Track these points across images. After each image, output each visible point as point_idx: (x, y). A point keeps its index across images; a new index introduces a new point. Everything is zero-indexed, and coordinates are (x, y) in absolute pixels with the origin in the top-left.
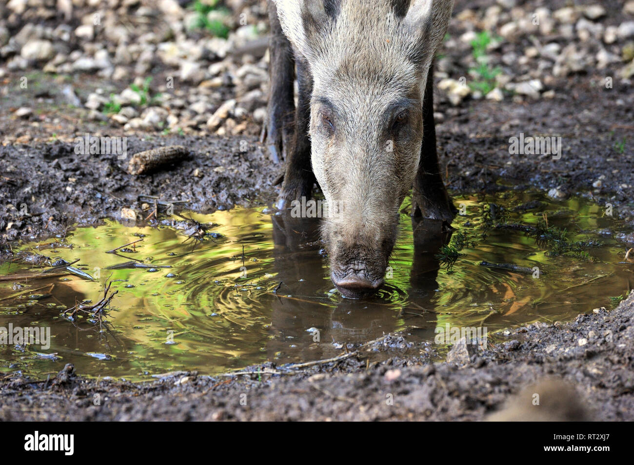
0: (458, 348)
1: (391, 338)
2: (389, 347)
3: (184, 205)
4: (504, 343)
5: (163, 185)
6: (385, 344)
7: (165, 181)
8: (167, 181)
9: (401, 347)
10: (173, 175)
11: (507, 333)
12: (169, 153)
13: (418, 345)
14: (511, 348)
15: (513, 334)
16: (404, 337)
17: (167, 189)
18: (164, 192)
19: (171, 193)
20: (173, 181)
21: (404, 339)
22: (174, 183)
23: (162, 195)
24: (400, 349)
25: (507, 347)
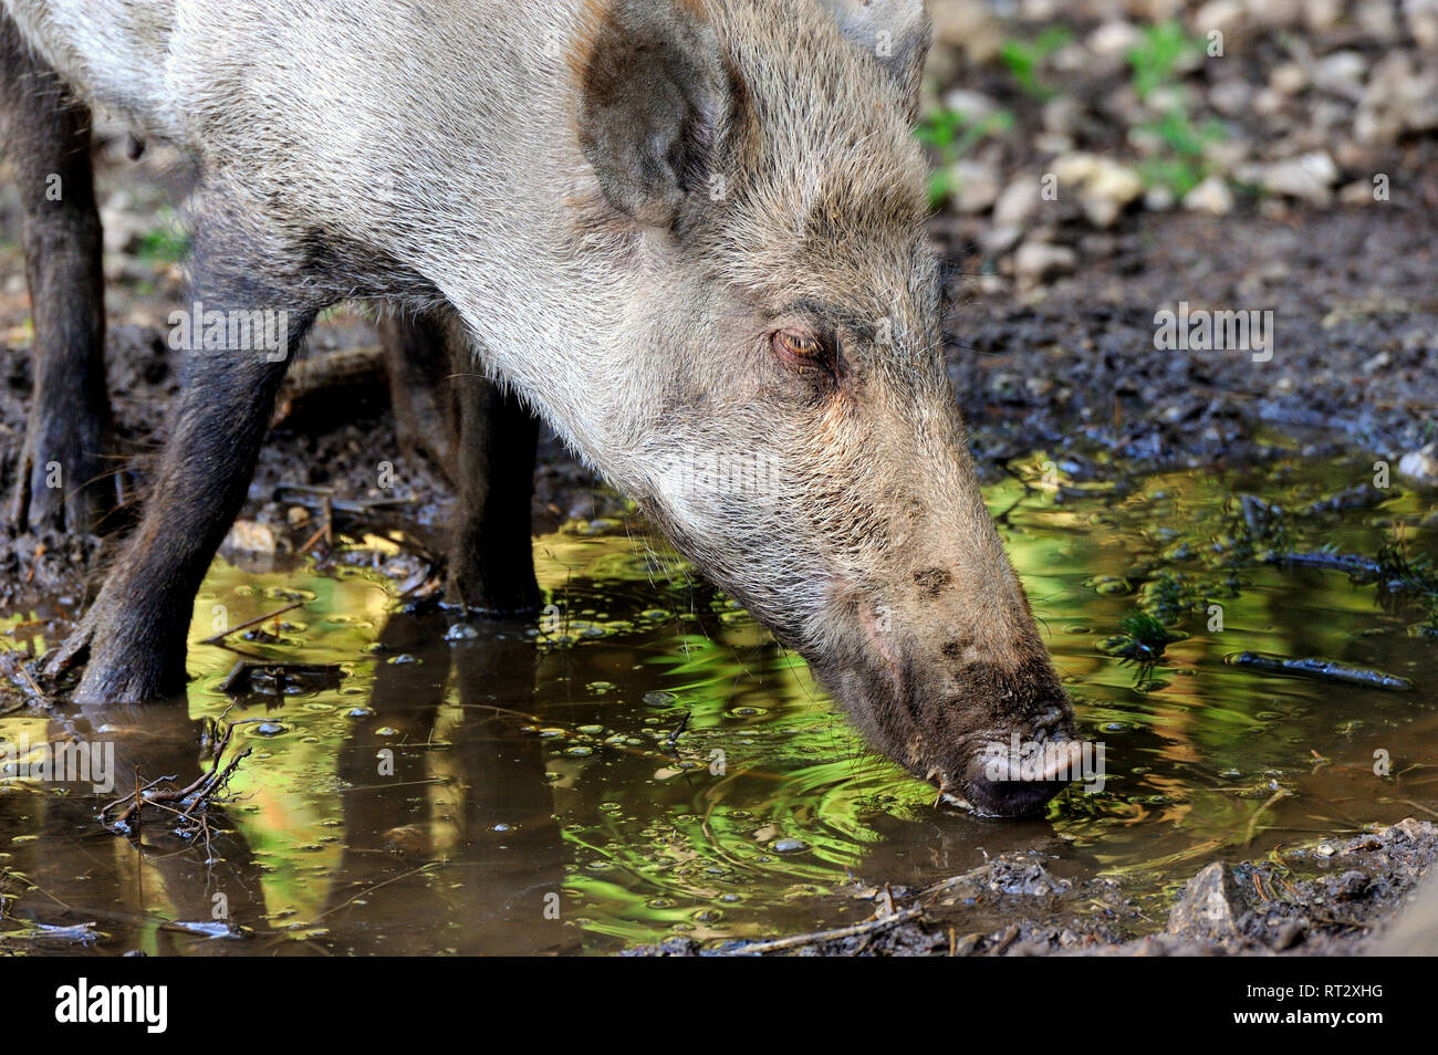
0: (1199, 894)
1: (1008, 868)
2: (1003, 894)
3: (402, 511)
4: (1321, 880)
5: (342, 458)
6: (994, 886)
7: (346, 447)
8: (353, 446)
9: (1037, 893)
10: (366, 429)
11: (1326, 851)
12: (355, 370)
13: (1084, 886)
14: (1344, 894)
15: (1342, 854)
16: (1044, 865)
17: (353, 466)
18: (346, 475)
19: (365, 478)
20: (368, 446)
21: (1043, 871)
22: (370, 452)
23: (341, 484)
24: (1035, 898)
25: (1335, 891)
